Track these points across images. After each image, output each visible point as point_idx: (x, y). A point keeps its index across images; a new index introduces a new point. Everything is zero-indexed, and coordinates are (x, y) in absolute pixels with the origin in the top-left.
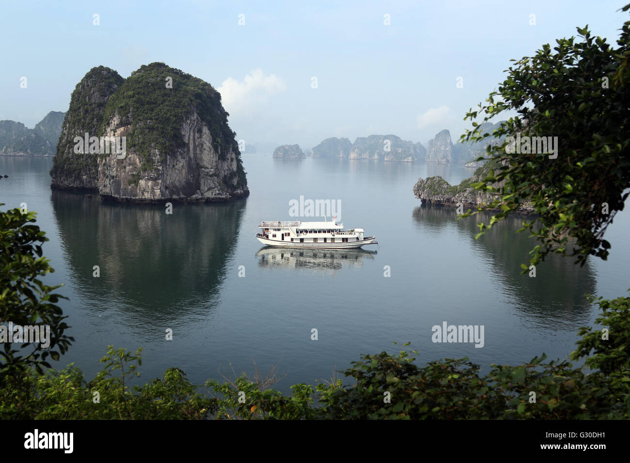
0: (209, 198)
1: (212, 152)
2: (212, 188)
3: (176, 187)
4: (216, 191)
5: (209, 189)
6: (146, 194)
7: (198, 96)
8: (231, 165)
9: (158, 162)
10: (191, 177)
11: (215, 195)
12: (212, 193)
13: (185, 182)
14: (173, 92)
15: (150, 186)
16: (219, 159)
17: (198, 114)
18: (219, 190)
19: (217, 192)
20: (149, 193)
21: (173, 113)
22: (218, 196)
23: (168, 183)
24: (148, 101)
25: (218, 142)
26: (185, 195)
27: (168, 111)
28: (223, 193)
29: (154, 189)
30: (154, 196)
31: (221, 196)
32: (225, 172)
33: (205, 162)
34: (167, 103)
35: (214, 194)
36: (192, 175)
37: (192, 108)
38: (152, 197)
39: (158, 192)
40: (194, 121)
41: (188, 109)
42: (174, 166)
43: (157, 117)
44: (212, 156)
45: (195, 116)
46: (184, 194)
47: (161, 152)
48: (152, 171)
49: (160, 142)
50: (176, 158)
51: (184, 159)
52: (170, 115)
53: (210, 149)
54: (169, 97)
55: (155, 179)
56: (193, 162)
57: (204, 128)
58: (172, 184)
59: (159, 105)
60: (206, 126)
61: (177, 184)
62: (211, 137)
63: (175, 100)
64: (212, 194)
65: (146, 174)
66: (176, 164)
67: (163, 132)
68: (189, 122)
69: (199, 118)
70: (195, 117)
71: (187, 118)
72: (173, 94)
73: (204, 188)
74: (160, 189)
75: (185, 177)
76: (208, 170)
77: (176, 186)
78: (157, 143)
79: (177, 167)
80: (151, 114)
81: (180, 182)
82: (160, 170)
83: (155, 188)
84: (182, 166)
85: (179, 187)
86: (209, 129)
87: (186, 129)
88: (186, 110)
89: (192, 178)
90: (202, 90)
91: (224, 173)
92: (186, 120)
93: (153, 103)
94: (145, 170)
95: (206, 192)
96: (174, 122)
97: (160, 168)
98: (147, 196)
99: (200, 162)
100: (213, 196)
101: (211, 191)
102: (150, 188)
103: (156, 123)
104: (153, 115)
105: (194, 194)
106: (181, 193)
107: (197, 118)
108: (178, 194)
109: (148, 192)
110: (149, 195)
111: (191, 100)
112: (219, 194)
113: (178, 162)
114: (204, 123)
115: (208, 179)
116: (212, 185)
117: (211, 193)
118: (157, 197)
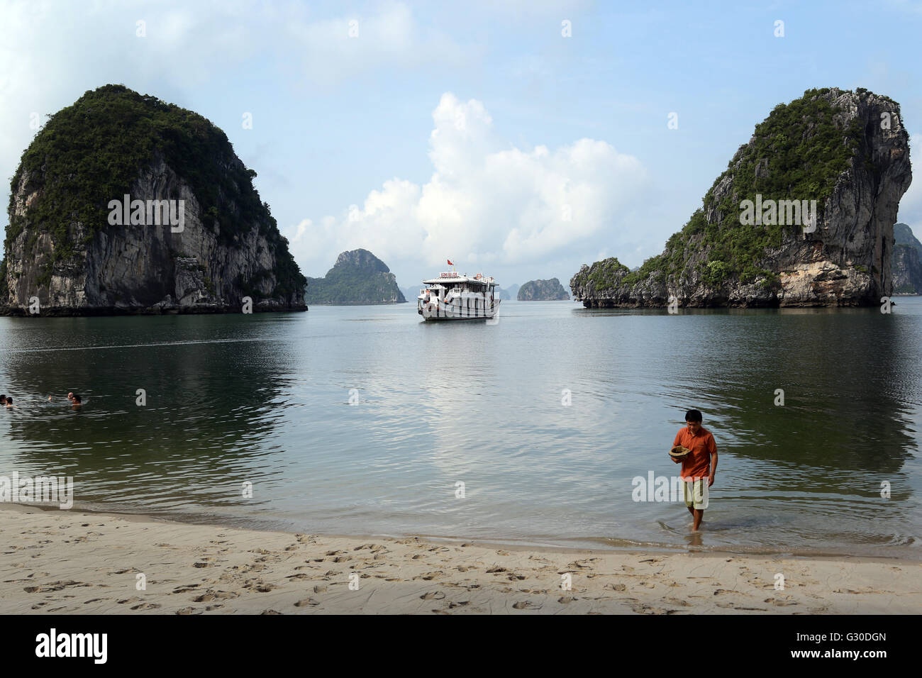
0: (189, 307)
1: (200, 230)
2: (193, 290)
3: (124, 289)
4: (198, 294)
5: (188, 292)
6: (61, 300)
7: (168, 133)
8: (257, 259)
9: (81, 243)
10: (159, 273)
11: (197, 301)
12: (193, 298)
13: (144, 281)
14: (124, 128)
15: (68, 285)
16: (219, 243)
17: (168, 163)
18: (203, 294)
19: (201, 296)
20: (67, 297)
21: (117, 161)
22: (203, 304)
23: (107, 280)
24: (77, 144)
25: (212, 214)
26: (141, 303)
27: (109, 158)
28: (212, 298)
29: (74, 290)
30: (74, 303)
31: (207, 304)
32: (239, 268)
33: (185, 248)
34: (110, 146)
35: (195, 300)
36: (160, 270)
37: (157, 154)
38: (71, 304)
39: (81, 294)
40: (161, 176)
41: (146, 155)
42: (120, 252)
43: (84, 168)
44: (200, 237)
45: (163, 167)
46: (138, 300)
47: (88, 226)
48: (69, 259)
49: (86, 208)
50: (125, 238)
51: (140, 240)
52: (112, 166)
53: (196, 225)
54: (115, 136)
55: (76, 274)
56: (162, 246)
57: (183, 189)
58: (117, 284)
59: (96, 151)
60: (185, 184)
61: (127, 284)
62: (197, 206)
63: (124, 140)
64: (193, 301)
65: (61, 264)
66: (126, 250)
67: (93, 193)
68: (149, 177)
69: (172, 172)
70: (163, 170)
71: (146, 171)
72: (122, 131)
73: (180, 291)
74: (85, 289)
75: (146, 273)
76: (186, 260)
77: (125, 287)
78: (82, 212)
79: (126, 254)
80: (76, 164)
81: (132, 279)
82: (84, 257)
83: (77, 288)
84: (139, 253)
85: (131, 288)
86: (193, 191)
87: (145, 189)
88: (141, 156)
89: (160, 275)
90: (186, 126)
91: (236, 270)
92: (144, 173)
93: (85, 147)
94: (59, 258)
95: (184, 297)
96: (117, 176)
97: (85, 253)
98: (63, 302)
99: (176, 247)
100: (194, 304)
101: (191, 296)
102: (68, 289)
103: (82, 178)
104: (79, 165)
105: (160, 300)
106: (134, 299)
107: (167, 172)
108: (128, 301)
109: (64, 296)
110: (67, 300)
111: (155, 141)
112: (204, 300)
113: (127, 246)
114: (183, 180)
115: (184, 274)
116: (191, 285)
117: (190, 300)
118: (78, 305)
